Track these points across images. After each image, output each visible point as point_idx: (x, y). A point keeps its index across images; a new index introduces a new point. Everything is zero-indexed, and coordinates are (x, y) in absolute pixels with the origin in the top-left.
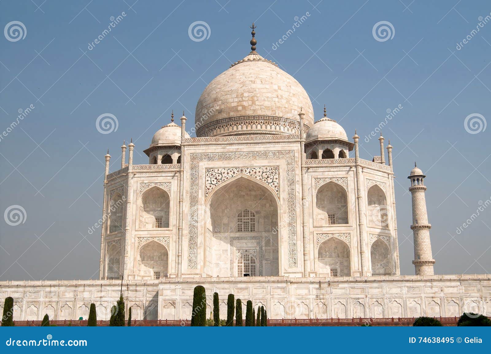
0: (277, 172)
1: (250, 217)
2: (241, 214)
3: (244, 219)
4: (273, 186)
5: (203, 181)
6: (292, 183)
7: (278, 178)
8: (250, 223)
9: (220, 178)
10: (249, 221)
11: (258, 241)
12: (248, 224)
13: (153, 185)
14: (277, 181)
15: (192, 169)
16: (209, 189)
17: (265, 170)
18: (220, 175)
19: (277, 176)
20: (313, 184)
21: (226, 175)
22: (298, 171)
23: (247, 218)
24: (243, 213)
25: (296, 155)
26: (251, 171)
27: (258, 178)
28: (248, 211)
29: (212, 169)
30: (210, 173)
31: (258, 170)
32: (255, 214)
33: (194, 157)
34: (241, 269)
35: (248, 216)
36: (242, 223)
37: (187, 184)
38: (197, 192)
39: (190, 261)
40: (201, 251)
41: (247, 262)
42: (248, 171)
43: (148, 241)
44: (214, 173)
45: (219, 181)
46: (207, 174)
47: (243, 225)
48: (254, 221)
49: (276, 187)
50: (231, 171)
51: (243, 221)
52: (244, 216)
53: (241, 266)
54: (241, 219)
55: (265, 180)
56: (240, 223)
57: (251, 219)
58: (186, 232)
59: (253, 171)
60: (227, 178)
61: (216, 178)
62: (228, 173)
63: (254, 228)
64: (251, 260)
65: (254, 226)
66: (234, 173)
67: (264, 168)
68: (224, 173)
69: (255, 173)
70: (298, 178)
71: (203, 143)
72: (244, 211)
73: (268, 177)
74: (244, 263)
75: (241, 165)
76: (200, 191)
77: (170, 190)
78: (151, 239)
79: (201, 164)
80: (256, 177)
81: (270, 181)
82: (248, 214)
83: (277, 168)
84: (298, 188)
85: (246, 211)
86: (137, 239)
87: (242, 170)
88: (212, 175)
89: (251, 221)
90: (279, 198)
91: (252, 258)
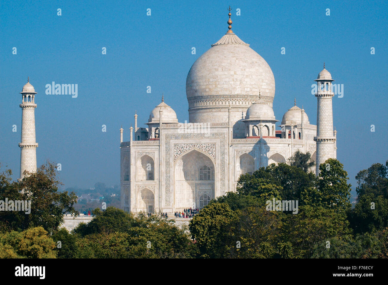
0: (215, 147)
1: (207, 171)
2: (202, 168)
3: (204, 172)
4: (212, 156)
5: (173, 151)
6: (223, 154)
7: (215, 150)
8: (207, 174)
9: (182, 150)
10: (207, 173)
11: (212, 186)
12: (206, 175)
13: (145, 154)
14: (215, 152)
15: (166, 144)
16: (176, 157)
17: (208, 146)
18: (182, 148)
19: (214, 150)
20: (235, 155)
21: (185, 148)
22: (227, 147)
23: (206, 171)
24: (203, 168)
25: (226, 136)
26: (200, 146)
27: (204, 150)
28: (206, 167)
29: (177, 145)
30: (176, 147)
31: (204, 145)
32: (210, 168)
33: (167, 137)
34: (202, 203)
35: (206, 170)
36: (203, 174)
37: (163, 153)
38: (169, 159)
39: (166, 200)
40: (172, 195)
41: (206, 199)
42: (198, 146)
43: (143, 188)
44: (179, 147)
45: (181, 152)
46: (174, 147)
47: (203, 176)
48: (210, 173)
49: (214, 156)
50: (188, 146)
51: (203, 173)
52: (204, 170)
53: (202, 201)
54: (202, 172)
55: (208, 152)
56: (201, 174)
57: (208, 172)
58: (163, 183)
59: (201, 146)
60: (186, 150)
61: (180, 150)
62: (186, 147)
63: (210, 178)
64: (208, 198)
65: (210, 176)
66: (190, 147)
67: (207, 144)
68: (184, 147)
69: (202, 147)
70: (226, 151)
71: (172, 128)
72: (204, 167)
73: (209, 150)
74: (204, 200)
75: (194, 142)
76: (171, 158)
77: (154, 157)
78: (145, 187)
79: (171, 141)
80: (202, 150)
81: (210, 152)
82: (206, 168)
83: (214, 144)
84: (226, 157)
85: (205, 167)
86: (137, 187)
87: (194, 145)
88: (178, 148)
89: (208, 173)
90: (215, 163)
91: (208, 196)
